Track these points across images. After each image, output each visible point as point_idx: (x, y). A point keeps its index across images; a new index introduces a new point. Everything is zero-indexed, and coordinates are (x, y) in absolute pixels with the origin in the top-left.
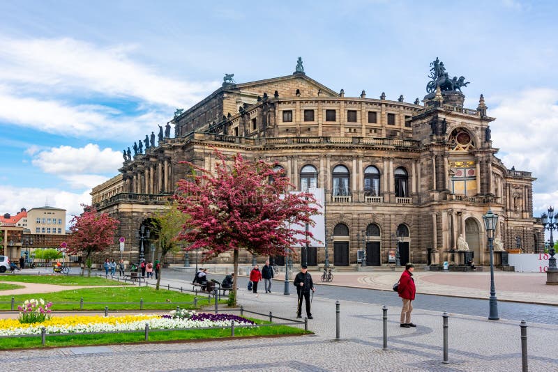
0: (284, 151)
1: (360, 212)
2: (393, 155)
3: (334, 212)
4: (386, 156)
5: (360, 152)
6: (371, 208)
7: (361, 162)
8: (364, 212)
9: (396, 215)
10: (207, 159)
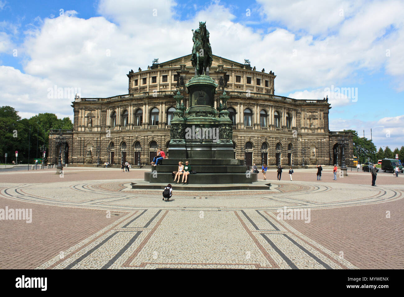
0: (115, 103)
1: (145, 135)
2: (164, 101)
3: (133, 135)
4: (161, 101)
5: (146, 101)
6: (151, 133)
7: (147, 106)
8: (147, 135)
9: (165, 136)
10: (80, 111)
